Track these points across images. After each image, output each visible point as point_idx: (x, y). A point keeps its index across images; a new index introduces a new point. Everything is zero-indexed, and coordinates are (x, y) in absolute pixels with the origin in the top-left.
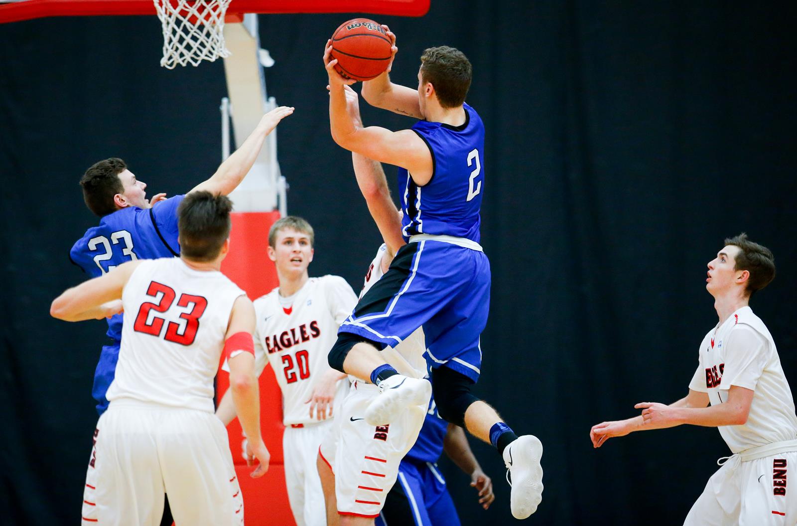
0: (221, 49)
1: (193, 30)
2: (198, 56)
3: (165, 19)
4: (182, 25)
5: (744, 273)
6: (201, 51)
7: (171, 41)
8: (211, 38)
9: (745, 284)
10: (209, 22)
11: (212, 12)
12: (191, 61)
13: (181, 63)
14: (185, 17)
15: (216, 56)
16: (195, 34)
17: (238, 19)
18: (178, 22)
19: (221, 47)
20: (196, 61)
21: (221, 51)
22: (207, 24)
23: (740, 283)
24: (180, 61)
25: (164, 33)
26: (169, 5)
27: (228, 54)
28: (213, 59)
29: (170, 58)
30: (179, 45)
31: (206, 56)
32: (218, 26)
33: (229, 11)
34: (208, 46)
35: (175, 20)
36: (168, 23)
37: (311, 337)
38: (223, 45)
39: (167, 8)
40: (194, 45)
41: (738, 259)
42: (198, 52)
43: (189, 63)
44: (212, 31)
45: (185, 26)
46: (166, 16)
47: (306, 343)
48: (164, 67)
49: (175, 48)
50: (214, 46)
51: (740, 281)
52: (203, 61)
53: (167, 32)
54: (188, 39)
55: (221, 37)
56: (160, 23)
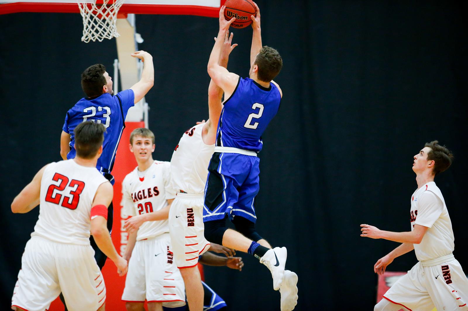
0: (114, 33)
1: (100, 22)
2: (102, 36)
3: (84, 16)
4: (94, 19)
5: (432, 162)
6: (104, 34)
7: (87, 27)
8: (109, 27)
9: (432, 168)
10: (108, 18)
11: (110, 12)
12: (98, 39)
13: (93, 40)
14: (95, 15)
15: (112, 36)
16: (101, 24)
17: (124, 16)
18: (92, 17)
19: (114, 32)
20: (101, 39)
21: (115, 34)
22: (107, 19)
23: (429, 167)
24: (92, 38)
25: (84, 23)
26: (87, 8)
27: (119, 36)
28: (110, 38)
29: (87, 37)
30: (91, 30)
31: (106, 36)
32: (113, 21)
33: (119, 12)
34: (108, 31)
35: (90, 16)
36: (86, 18)
37: (154, 195)
38: (116, 30)
39: (86, 9)
40: (100, 30)
41: (429, 154)
42: (102, 34)
43: (97, 40)
44: (110, 23)
45: (95, 19)
46: (85, 14)
47: (151, 198)
48: (83, 41)
49: (89, 31)
50: (111, 31)
51: (430, 166)
52: (105, 39)
53: (85, 22)
54: (97, 27)
55: (115, 26)
56: (82, 18)
